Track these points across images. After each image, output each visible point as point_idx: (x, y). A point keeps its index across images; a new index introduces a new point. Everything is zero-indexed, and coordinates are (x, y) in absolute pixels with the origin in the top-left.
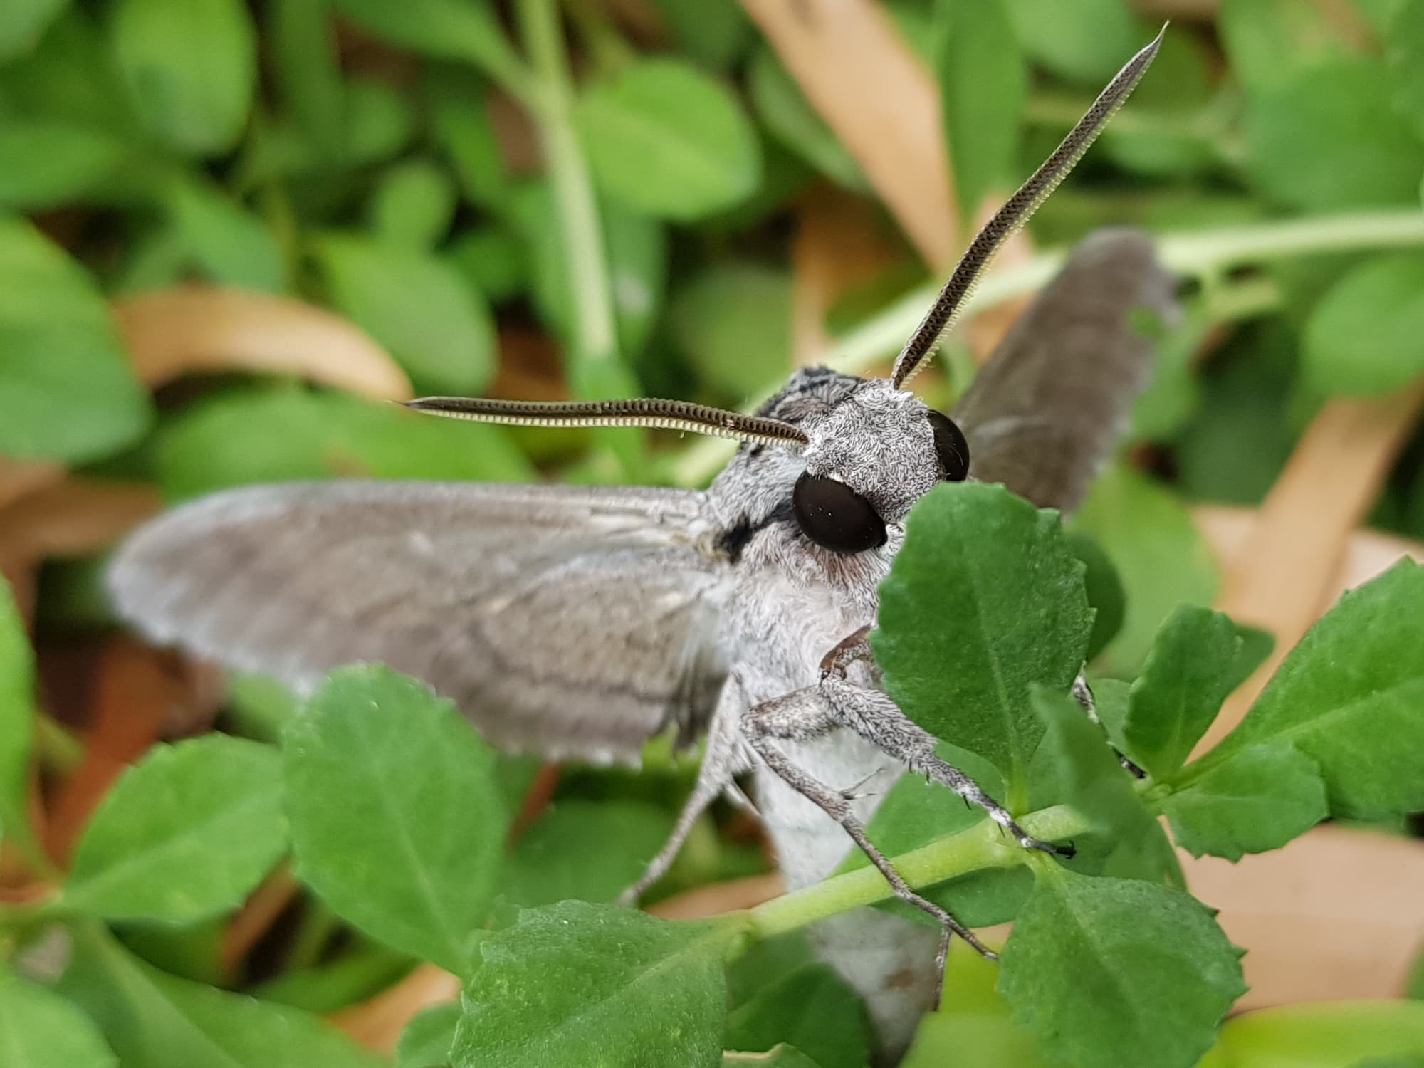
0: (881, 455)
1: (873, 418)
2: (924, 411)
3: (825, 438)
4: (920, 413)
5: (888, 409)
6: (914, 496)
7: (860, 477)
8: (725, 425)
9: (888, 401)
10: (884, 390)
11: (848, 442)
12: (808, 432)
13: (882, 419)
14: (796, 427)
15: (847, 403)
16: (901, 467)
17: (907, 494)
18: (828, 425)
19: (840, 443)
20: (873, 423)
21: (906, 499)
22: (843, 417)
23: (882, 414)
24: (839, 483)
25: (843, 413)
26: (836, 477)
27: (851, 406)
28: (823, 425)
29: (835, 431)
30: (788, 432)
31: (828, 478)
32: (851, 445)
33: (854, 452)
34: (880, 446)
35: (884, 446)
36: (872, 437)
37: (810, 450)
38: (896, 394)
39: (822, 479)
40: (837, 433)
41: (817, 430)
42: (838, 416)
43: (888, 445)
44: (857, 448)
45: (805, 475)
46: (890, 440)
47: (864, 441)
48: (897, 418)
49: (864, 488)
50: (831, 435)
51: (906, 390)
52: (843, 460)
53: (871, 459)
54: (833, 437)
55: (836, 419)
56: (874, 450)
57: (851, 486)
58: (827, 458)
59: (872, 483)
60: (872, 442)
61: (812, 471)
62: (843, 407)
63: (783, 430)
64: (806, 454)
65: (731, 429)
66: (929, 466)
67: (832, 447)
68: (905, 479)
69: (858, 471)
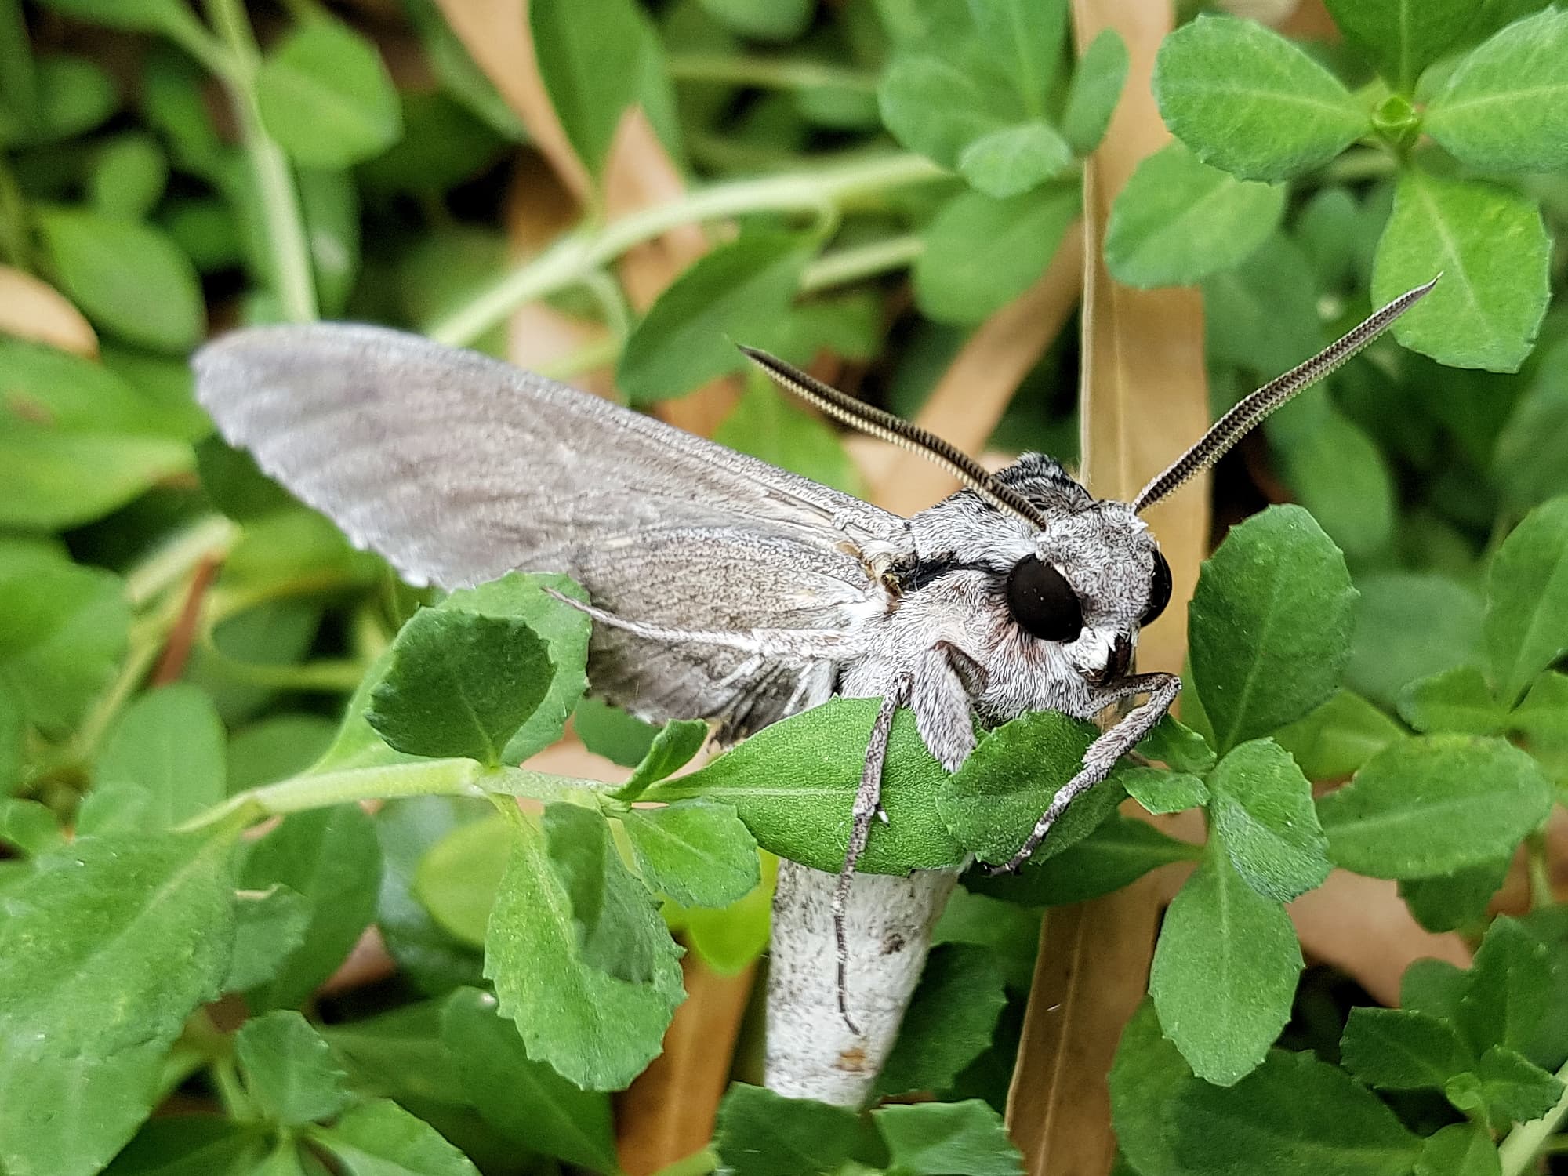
0: (1107, 567)
1: (1110, 534)
2: (1152, 546)
3: (1062, 534)
4: (1148, 546)
5: (1124, 532)
6: (1122, 613)
7: (1082, 578)
8: (984, 485)
9: (1126, 525)
10: (1126, 514)
11: (1082, 544)
12: (1050, 523)
13: (1117, 537)
14: (1042, 514)
15: (1094, 512)
16: (1120, 584)
17: (1117, 609)
18: (1070, 523)
19: (1074, 542)
20: (1108, 537)
21: (1115, 612)
22: (1086, 522)
23: (1118, 533)
24: (1061, 576)
25: (1087, 518)
26: (1060, 569)
27: (1096, 515)
28: (1066, 521)
29: (1074, 530)
30: (1033, 515)
31: (1053, 568)
32: (1083, 548)
33: (1083, 555)
34: (1108, 559)
35: (1112, 561)
36: (1104, 549)
37: (1044, 537)
38: (1135, 519)
39: (1046, 568)
40: (1076, 533)
41: (1058, 523)
42: (1081, 519)
43: (1116, 561)
44: (1088, 553)
45: (1032, 557)
46: (1118, 558)
47: (1096, 549)
48: (1129, 542)
49: (1081, 589)
50: (1070, 533)
51: (1142, 519)
52: (1072, 558)
53: (1096, 566)
54: (1070, 535)
55: (1078, 521)
56: (1102, 561)
57: (1070, 582)
58: (1059, 550)
59: (1091, 588)
60: (1103, 553)
61: (1040, 556)
62: (1089, 514)
63: (1029, 511)
64: (1039, 540)
65: (988, 490)
66: (1144, 593)
67: (1066, 543)
68: (1121, 595)
69: (1082, 572)
